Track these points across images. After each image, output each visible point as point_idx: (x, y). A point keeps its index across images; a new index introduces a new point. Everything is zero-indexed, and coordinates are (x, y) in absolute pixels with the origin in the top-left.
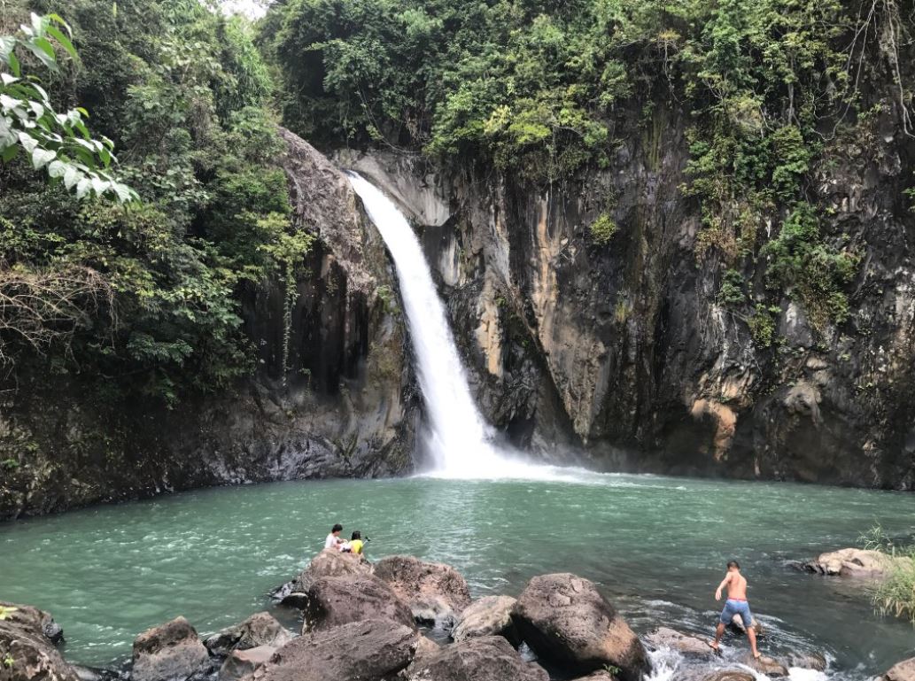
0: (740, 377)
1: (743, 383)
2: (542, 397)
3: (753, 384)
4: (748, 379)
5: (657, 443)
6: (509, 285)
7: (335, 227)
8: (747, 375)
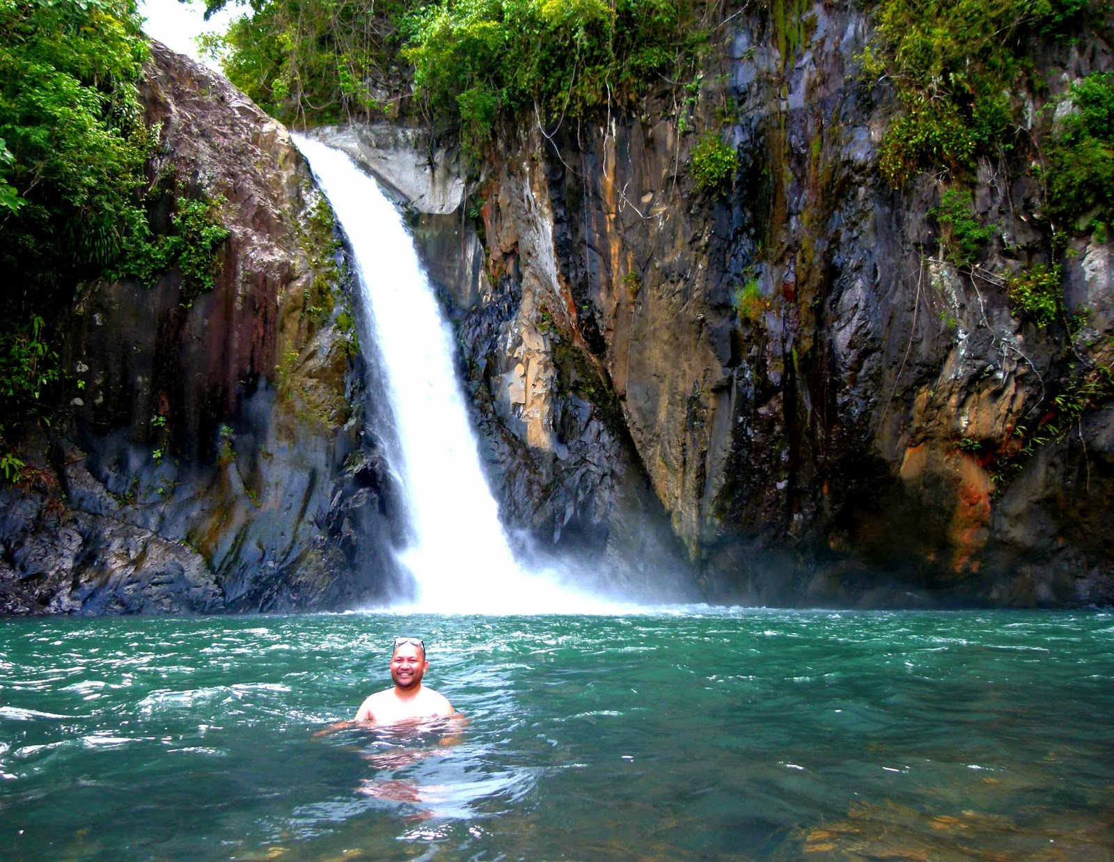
0: (997, 394)
1: (1003, 405)
2: (619, 483)
3: (1026, 408)
4: (1014, 397)
5: (832, 544)
6: (557, 287)
7: (233, 175)
8: (1010, 390)
